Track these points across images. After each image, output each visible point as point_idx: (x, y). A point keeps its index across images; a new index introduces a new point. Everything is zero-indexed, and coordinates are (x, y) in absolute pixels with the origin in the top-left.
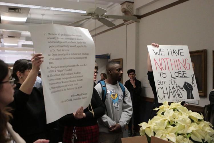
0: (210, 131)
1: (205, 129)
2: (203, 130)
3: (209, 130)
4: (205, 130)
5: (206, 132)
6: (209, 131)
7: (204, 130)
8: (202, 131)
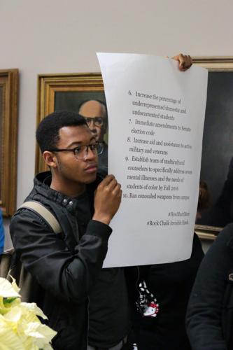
0: (40, 332)
1: (27, 328)
2: (19, 332)
3: (38, 330)
4: (25, 332)
5: (29, 337)
6: (38, 335)
7: (23, 333)
8: (17, 338)
